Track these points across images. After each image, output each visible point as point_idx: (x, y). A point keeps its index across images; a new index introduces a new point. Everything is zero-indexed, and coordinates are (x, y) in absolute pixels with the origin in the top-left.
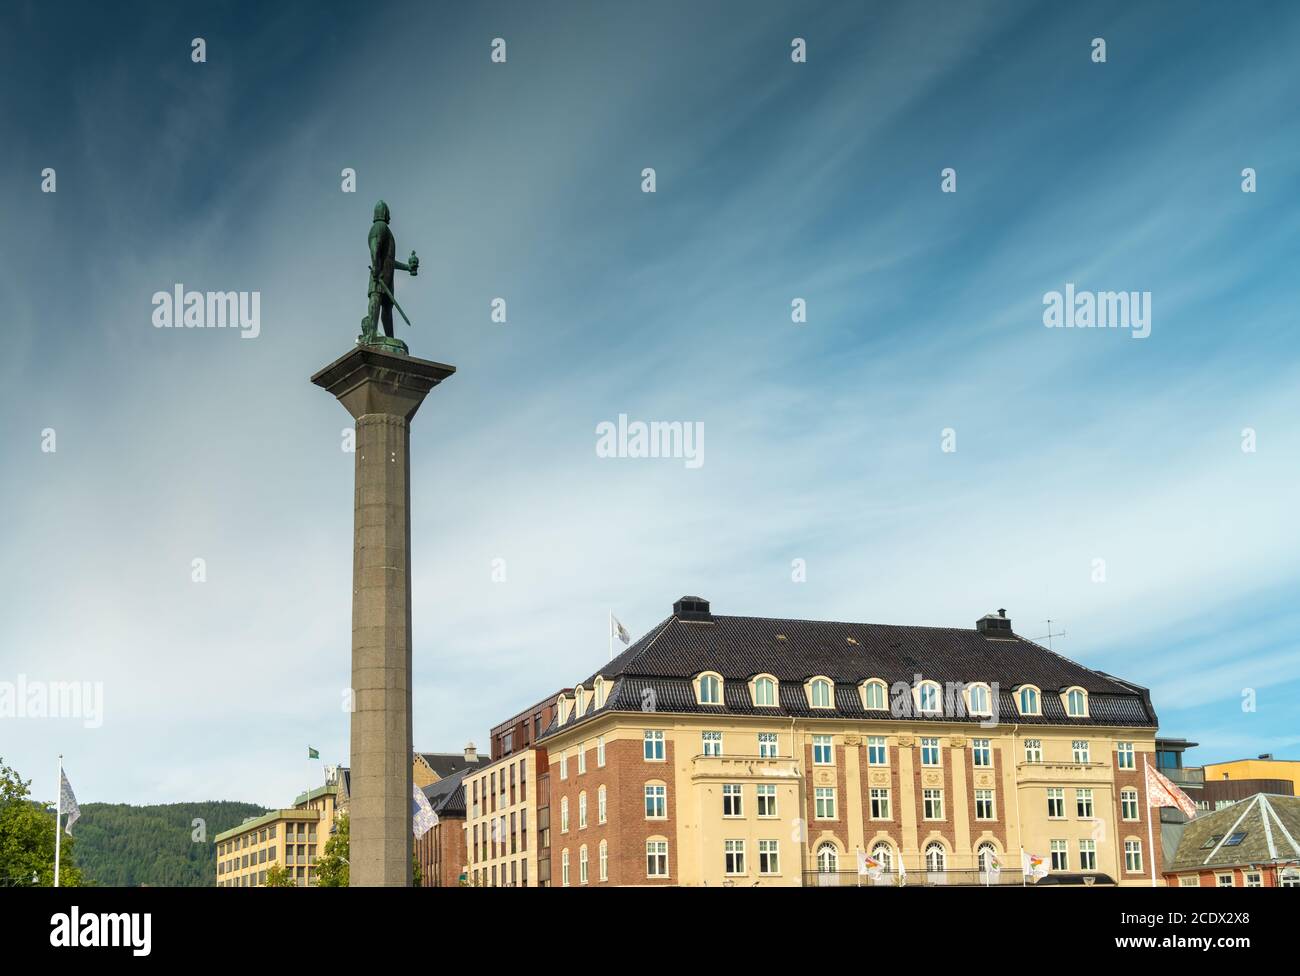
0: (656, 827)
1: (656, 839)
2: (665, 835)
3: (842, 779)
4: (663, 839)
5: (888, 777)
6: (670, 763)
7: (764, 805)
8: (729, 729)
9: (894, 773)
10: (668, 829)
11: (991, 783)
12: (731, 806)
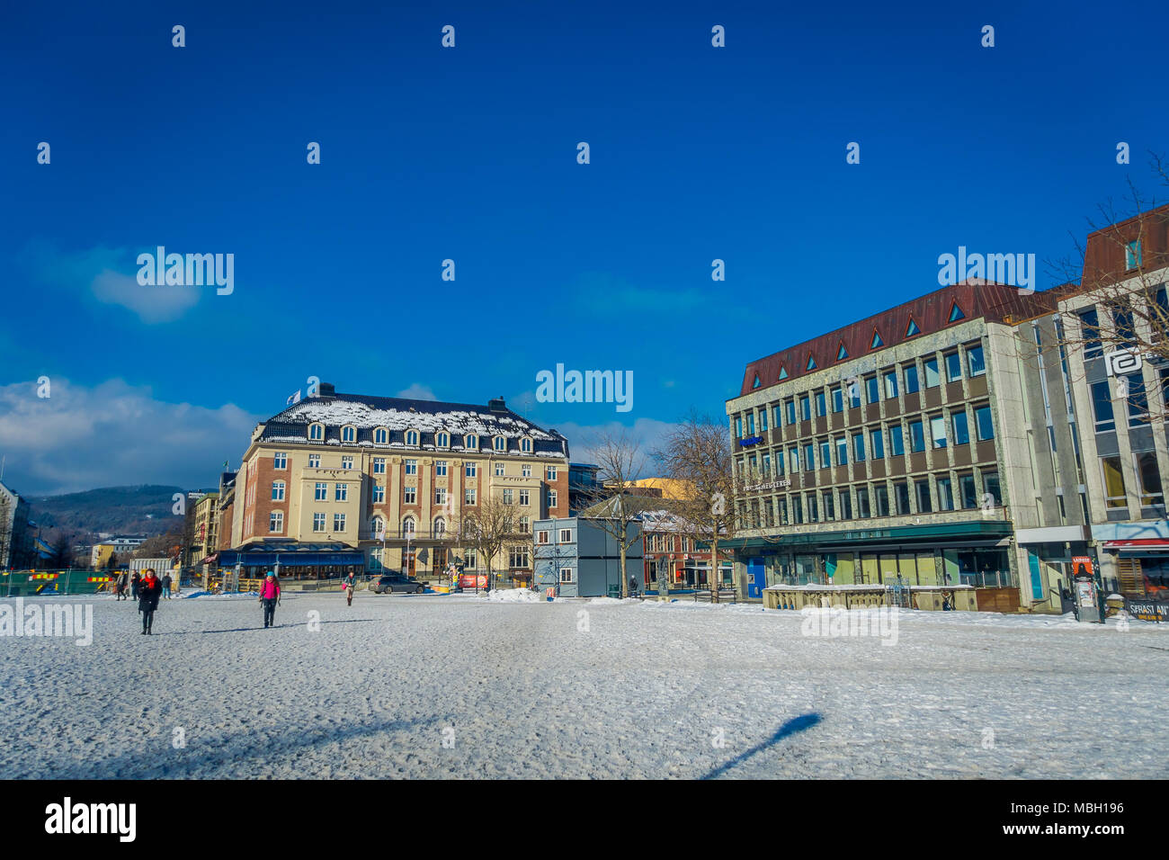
0: (278, 506)
1: (276, 512)
2: (283, 509)
3: (389, 482)
4: (281, 512)
5: (416, 481)
6: (289, 471)
7: (340, 495)
8: (325, 452)
9: (420, 479)
10: (285, 507)
11: (475, 486)
12: (319, 495)
